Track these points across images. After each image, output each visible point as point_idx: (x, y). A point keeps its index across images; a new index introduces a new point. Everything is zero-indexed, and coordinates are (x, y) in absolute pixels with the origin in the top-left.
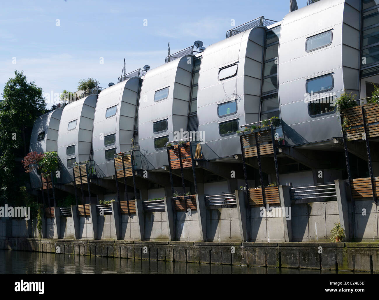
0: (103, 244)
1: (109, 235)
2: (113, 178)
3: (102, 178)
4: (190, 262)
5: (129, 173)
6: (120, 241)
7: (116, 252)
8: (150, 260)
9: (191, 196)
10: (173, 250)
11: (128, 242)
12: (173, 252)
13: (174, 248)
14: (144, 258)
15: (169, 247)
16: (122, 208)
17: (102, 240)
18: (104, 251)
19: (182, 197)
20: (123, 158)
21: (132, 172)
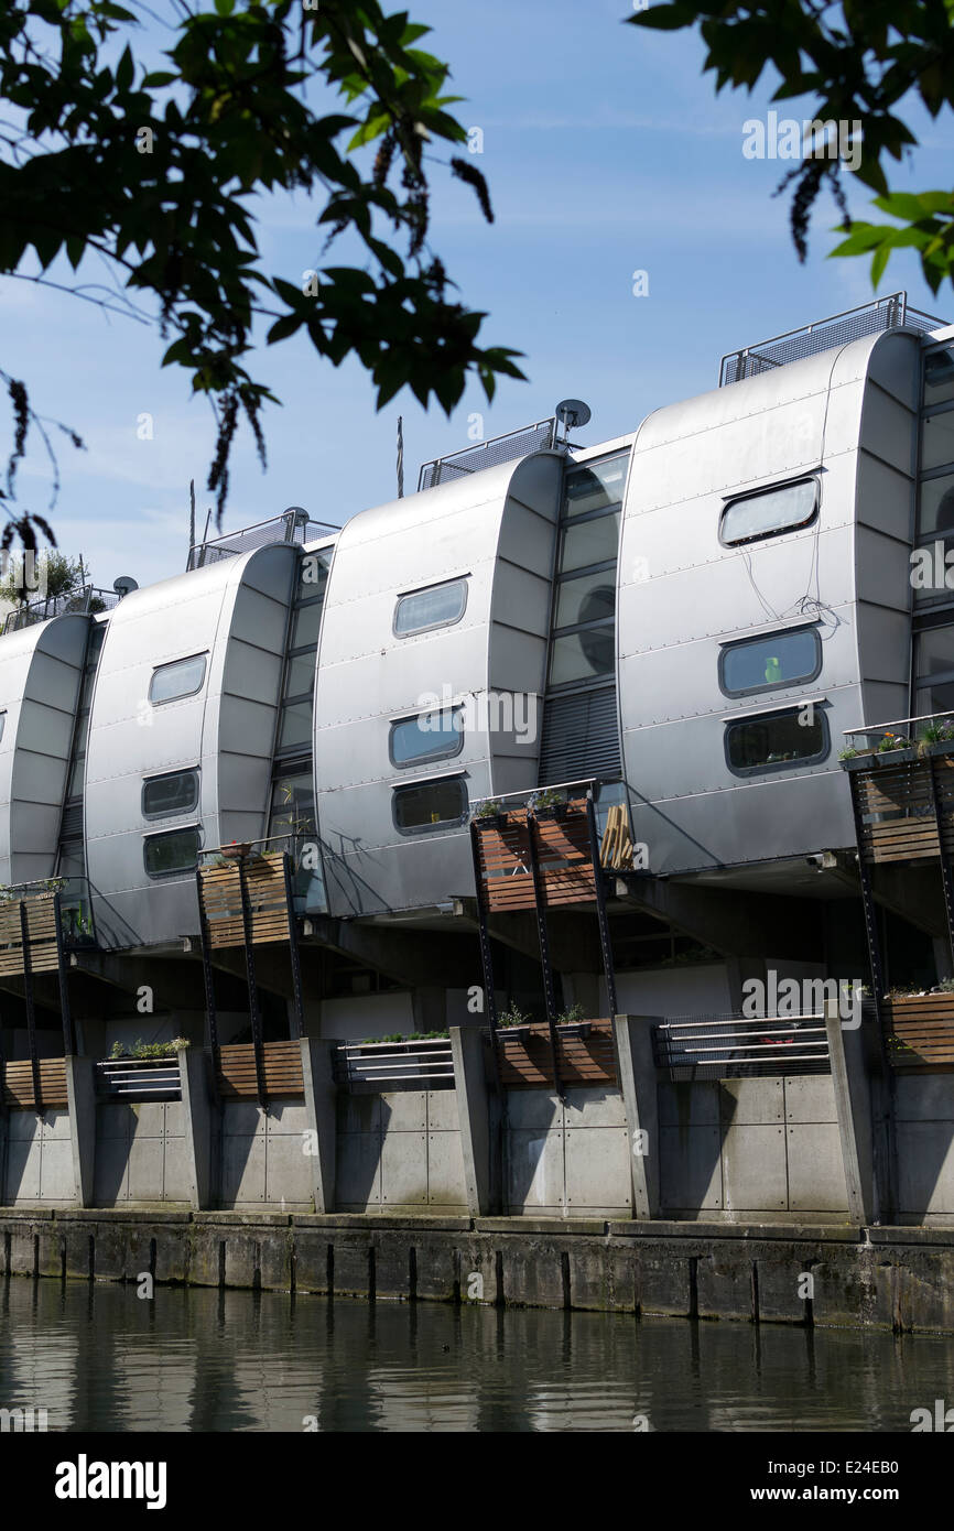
0: (132, 1225)
1: (155, 1188)
2: (188, 949)
3: (124, 951)
4: (585, 1310)
5: (269, 926)
6: (221, 1212)
7: (200, 1262)
8: (372, 1296)
9: (585, 1023)
10: (494, 1256)
11: (260, 1217)
12: (494, 1262)
13: (504, 1247)
14: (346, 1290)
15: (477, 1242)
16: (225, 1073)
17: (119, 1210)
18: (136, 1258)
19: (541, 1028)
20: (241, 865)
21: (287, 924)
